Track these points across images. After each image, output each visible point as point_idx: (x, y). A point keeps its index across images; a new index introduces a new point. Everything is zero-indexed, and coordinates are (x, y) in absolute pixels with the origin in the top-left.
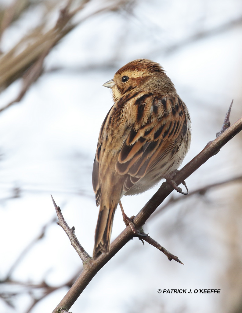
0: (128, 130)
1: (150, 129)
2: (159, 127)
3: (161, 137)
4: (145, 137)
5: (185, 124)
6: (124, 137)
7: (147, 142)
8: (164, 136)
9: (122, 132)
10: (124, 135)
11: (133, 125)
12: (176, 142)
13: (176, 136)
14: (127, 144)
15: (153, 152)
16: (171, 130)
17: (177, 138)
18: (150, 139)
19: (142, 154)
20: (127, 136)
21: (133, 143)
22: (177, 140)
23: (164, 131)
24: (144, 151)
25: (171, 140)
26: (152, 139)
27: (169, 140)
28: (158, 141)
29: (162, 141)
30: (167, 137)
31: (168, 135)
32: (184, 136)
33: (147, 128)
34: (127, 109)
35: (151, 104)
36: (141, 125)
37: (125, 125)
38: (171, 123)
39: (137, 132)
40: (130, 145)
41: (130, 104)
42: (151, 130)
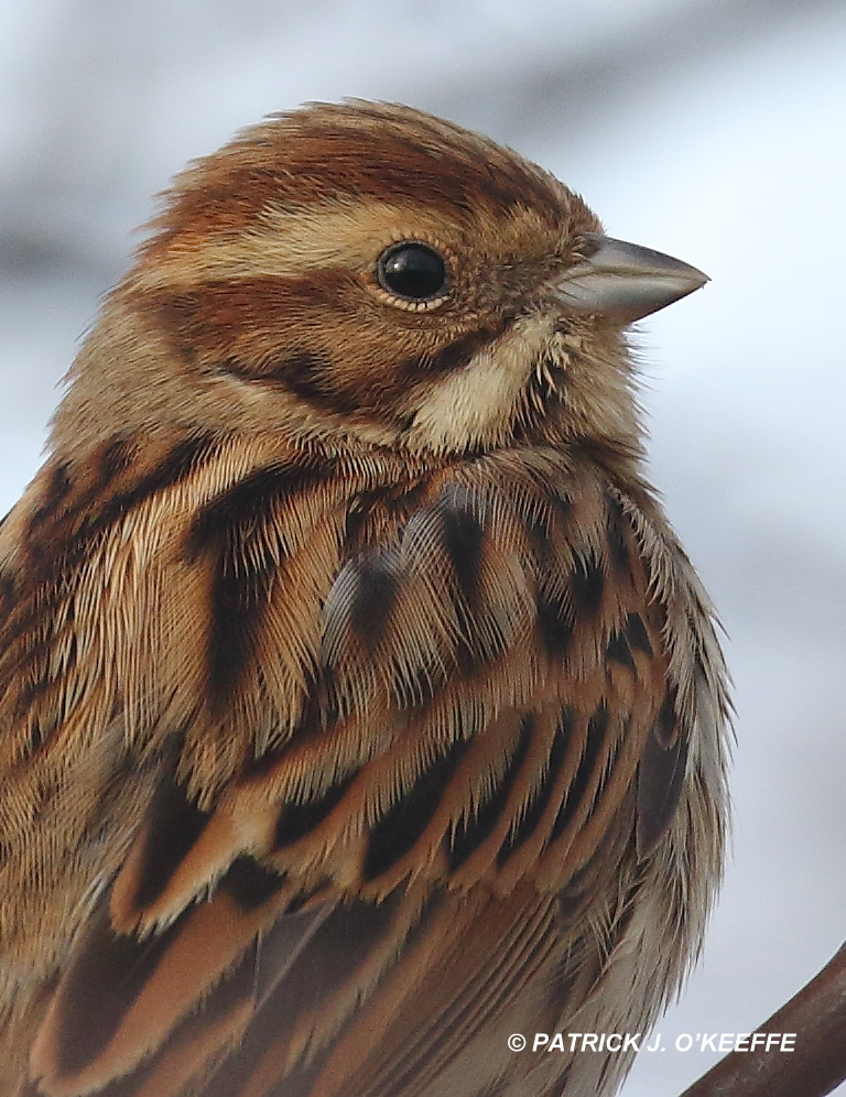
0: (128, 786)
1: (329, 779)
2: (407, 769)
3: (425, 862)
4: (281, 862)
5: (667, 735)
6: (99, 848)
7: (294, 905)
8: (458, 853)
9: (76, 802)
10: (95, 826)
11: (177, 743)
12: (570, 902)
13: (576, 850)
14: (120, 926)
15: (343, 1003)
16: (521, 799)
17: (580, 862)
18: (325, 883)
19: (243, 1017)
20: (122, 846)
21: (168, 911)
22: (580, 889)
23: (458, 807)
24: (267, 995)
25: (526, 887)
26: (347, 874)
27: (505, 887)
28: (394, 899)
29: (436, 897)
30: (481, 865)
31: (493, 847)
32: (650, 839)
33: (300, 774)
34: (106, 589)
35: (327, 546)
36: (251, 748)
37: (100, 738)
38: (528, 728)
39: (213, 808)
40: (144, 933)
41: (138, 546)
42: (337, 794)
